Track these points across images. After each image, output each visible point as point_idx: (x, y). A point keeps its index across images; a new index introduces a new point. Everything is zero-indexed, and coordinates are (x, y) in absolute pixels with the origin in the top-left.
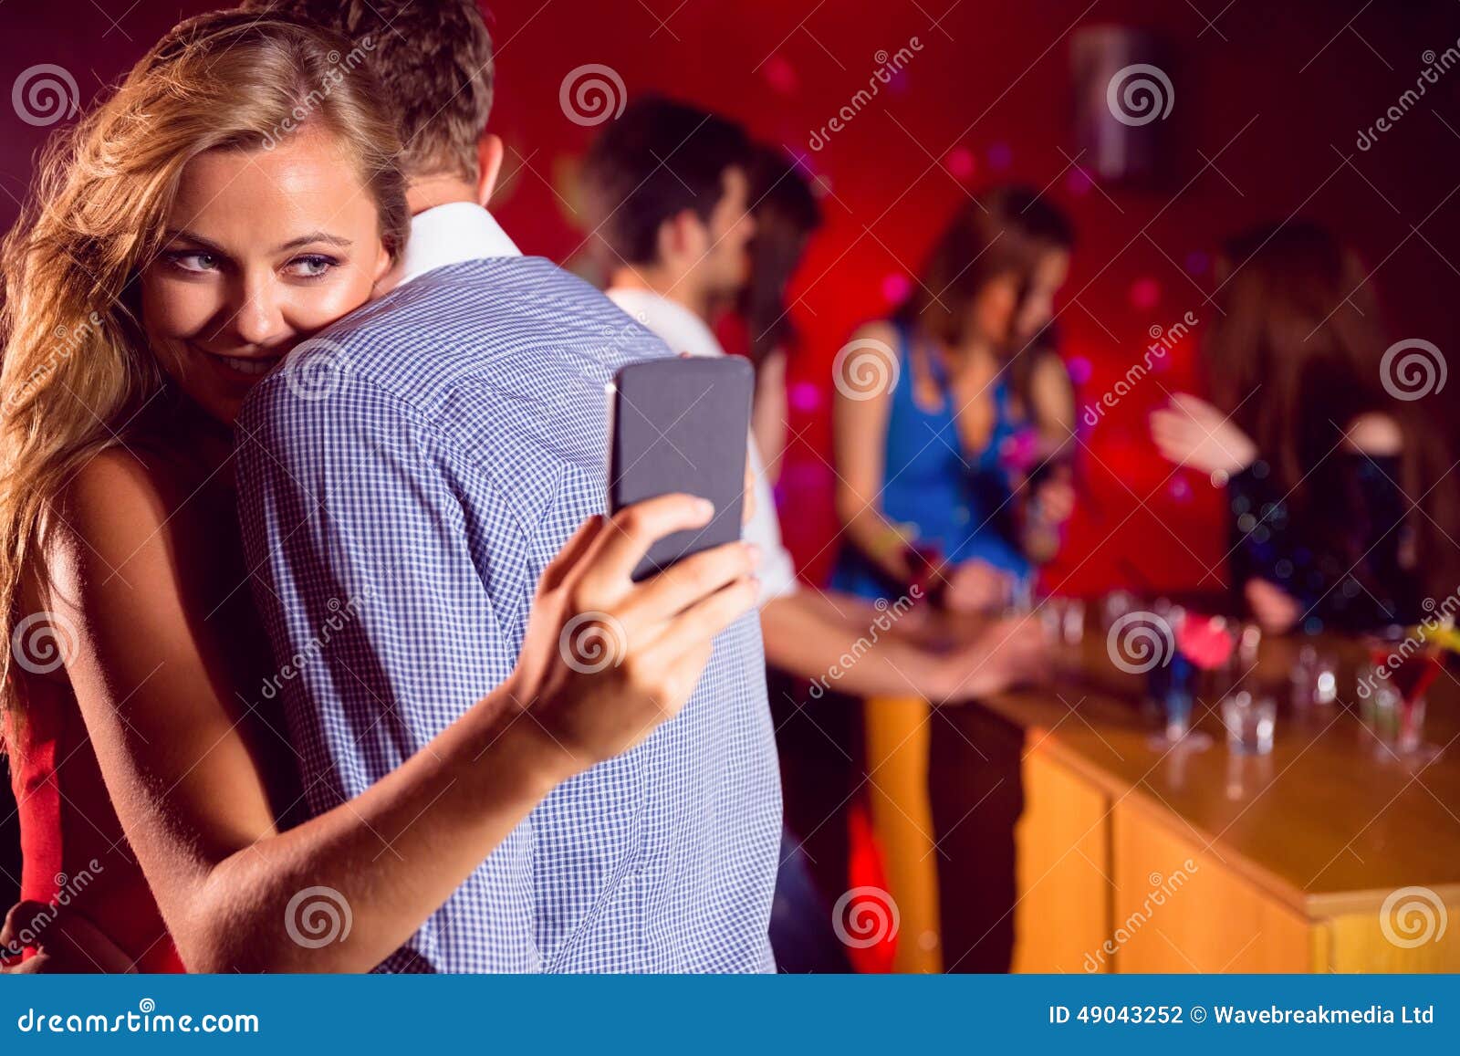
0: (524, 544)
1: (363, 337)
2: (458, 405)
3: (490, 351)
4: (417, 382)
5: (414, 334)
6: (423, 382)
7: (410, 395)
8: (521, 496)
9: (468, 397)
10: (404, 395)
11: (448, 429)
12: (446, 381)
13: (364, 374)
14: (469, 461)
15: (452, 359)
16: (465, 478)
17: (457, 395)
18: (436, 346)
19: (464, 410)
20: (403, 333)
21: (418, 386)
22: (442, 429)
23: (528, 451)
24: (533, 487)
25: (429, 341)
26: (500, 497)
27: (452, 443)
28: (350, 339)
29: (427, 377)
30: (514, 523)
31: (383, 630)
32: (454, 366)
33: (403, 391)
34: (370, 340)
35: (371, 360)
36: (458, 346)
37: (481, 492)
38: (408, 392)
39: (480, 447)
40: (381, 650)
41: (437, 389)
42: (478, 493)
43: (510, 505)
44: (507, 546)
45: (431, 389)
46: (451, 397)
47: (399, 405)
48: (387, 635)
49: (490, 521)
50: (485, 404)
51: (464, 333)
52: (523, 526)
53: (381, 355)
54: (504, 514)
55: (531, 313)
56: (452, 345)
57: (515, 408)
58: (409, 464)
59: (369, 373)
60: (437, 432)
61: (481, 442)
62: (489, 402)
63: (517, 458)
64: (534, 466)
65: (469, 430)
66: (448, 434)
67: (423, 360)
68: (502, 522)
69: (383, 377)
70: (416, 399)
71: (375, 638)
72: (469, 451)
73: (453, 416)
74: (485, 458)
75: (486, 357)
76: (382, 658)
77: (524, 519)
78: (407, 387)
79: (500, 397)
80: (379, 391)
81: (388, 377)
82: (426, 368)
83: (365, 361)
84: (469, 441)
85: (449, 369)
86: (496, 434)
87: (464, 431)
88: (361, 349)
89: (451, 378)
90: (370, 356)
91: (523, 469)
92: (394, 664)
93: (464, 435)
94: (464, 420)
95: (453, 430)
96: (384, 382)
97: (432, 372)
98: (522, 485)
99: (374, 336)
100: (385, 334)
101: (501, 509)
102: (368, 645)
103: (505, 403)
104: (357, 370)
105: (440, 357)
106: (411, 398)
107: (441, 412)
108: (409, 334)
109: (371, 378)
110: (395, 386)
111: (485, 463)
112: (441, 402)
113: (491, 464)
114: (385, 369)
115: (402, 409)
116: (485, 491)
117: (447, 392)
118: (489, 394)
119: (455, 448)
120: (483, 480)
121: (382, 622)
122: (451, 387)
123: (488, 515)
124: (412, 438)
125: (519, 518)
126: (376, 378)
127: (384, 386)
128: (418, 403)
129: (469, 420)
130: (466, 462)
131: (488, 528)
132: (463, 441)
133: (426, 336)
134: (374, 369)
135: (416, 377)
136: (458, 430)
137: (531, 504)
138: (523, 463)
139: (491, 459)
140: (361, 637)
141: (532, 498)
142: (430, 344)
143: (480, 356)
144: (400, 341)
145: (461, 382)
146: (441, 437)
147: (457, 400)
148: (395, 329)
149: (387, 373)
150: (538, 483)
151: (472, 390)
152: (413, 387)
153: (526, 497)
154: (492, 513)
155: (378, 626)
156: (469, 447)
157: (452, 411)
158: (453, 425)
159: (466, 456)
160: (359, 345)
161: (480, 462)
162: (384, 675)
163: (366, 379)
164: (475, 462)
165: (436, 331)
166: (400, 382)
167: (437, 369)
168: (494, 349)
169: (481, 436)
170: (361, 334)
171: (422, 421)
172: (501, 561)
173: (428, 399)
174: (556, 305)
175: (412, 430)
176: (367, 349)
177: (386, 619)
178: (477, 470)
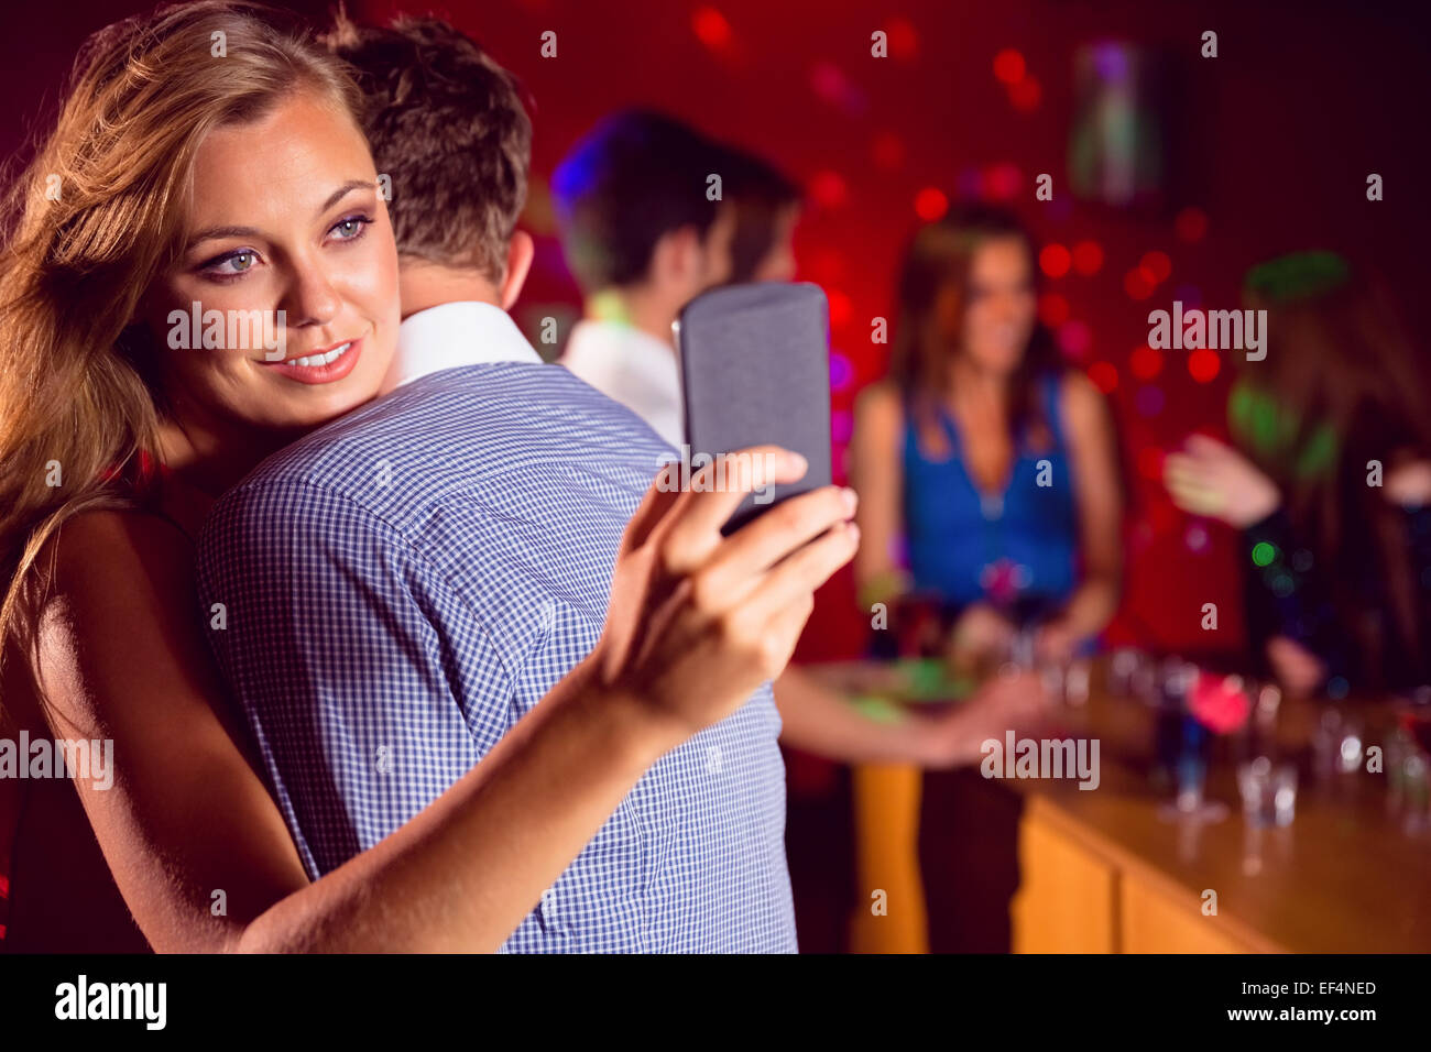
0: (505, 682)
1: (343, 448)
2: (441, 526)
3: (485, 467)
4: (399, 499)
5: (401, 446)
6: (405, 499)
7: (389, 513)
8: (505, 628)
9: (454, 517)
10: (382, 513)
11: (428, 553)
12: (431, 499)
13: (340, 489)
14: (449, 588)
15: (439, 475)
16: (443, 607)
17: (441, 515)
18: (423, 459)
19: (447, 531)
20: (388, 444)
21: (399, 504)
22: (422, 552)
23: (516, 578)
24: (518, 619)
25: (417, 454)
26: (481, 630)
27: (432, 568)
28: (328, 450)
29: (410, 493)
30: (495, 658)
31: (351, 776)
32: (441, 483)
33: (381, 509)
34: (350, 452)
35: (349, 474)
36: (448, 460)
37: (460, 623)
38: (387, 510)
39: (462, 574)
40: (348, 798)
41: (419, 508)
42: (456, 624)
43: (492, 639)
44: (486, 684)
45: (413, 508)
46: (435, 516)
47: (376, 524)
48: (355, 781)
49: (469, 655)
50: (471, 526)
51: (457, 445)
52: (505, 661)
53: (361, 468)
54: (484, 649)
55: (540, 425)
56: (442, 458)
57: (505, 531)
58: (383, 590)
59: (346, 489)
60: (416, 556)
61: (463, 567)
62: (477, 524)
63: (504, 586)
64: (521, 596)
65: (452, 554)
66: (427, 558)
67: (408, 474)
68: (482, 657)
69: (360, 493)
70: (396, 518)
71: (342, 784)
72: (449, 578)
73: (435, 538)
74: (467, 585)
75: (479, 473)
76: (349, 807)
77: (507, 655)
78: (387, 504)
79: (489, 519)
80: (355, 508)
81: (367, 493)
82: (409, 484)
83: (343, 474)
84: (450, 566)
85: (435, 486)
86: (482, 559)
87: (446, 555)
88: (339, 461)
89: (436, 495)
90: (348, 469)
91: (509, 598)
92: (362, 813)
93: (445, 559)
94: (446, 543)
95: (434, 553)
96: (361, 498)
97: (416, 489)
98: (507, 616)
99: (355, 447)
100: (368, 445)
101: (482, 643)
102: (335, 791)
103: (494, 526)
104: (333, 484)
105: (427, 472)
106: (390, 517)
107: (422, 533)
108: (394, 445)
109: (347, 494)
110: (374, 503)
111: (467, 591)
112: (423, 522)
113: (473, 592)
114: (364, 484)
115: (379, 529)
116: (464, 622)
117: (430, 511)
118: (477, 515)
119: (435, 574)
120: (463, 610)
121: (350, 766)
122: (436, 506)
123: (466, 649)
124: (388, 561)
125: (501, 653)
126: (353, 493)
127: (361, 503)
128: (397, 522)
129: (453, 543)
130: (445, 590)
131: (465, 664)
132: (444, 566)
133: (414, 448)
134: (352, 484)
135: (398, 494)
136: (439, 554)
137: (515, 637)
138: (510, 592)
139: (473, 586)
140: (327, 782)
141: (517, 631)
142: (417, 457)
143: (473, 471)
144: (383, 453)
145: (447, 500)
146: (419, 561)
147: (441, 520)
148: (381, 440)
149: (365, 488)
150: (525, 614)
151: (459, 510)
152: (393, 505)
153: (511, 630)
154: (471, 647)
155: (346, 770)
156: (450, 573)
157: (435, 532)
158: (434, 548)
159: (447, 584)
160: (338, 457)
161: (460, 590)
162: (351, 826)
163: (342, 495)
164: (456, 589)
165: (426, 443)
166: (380, 499)
167: (422, 485)
168: (490, 465)
169: (464, 561)
170: (341, 443)
171: (400, 542)
172: (479, 701)
173: (409, 518)
174: (571, 418)
175: (388, 553)
176: (346, 461)
177: (354, 763)
178: (457, 599)
